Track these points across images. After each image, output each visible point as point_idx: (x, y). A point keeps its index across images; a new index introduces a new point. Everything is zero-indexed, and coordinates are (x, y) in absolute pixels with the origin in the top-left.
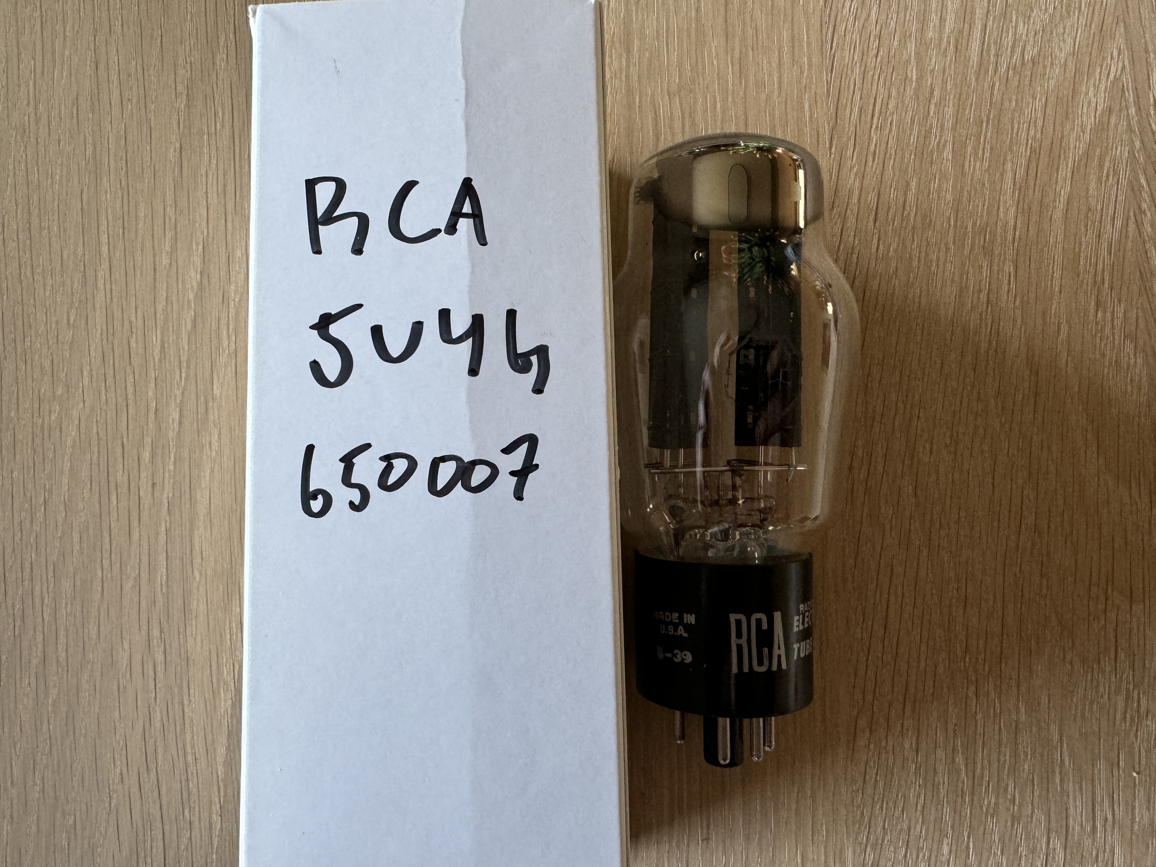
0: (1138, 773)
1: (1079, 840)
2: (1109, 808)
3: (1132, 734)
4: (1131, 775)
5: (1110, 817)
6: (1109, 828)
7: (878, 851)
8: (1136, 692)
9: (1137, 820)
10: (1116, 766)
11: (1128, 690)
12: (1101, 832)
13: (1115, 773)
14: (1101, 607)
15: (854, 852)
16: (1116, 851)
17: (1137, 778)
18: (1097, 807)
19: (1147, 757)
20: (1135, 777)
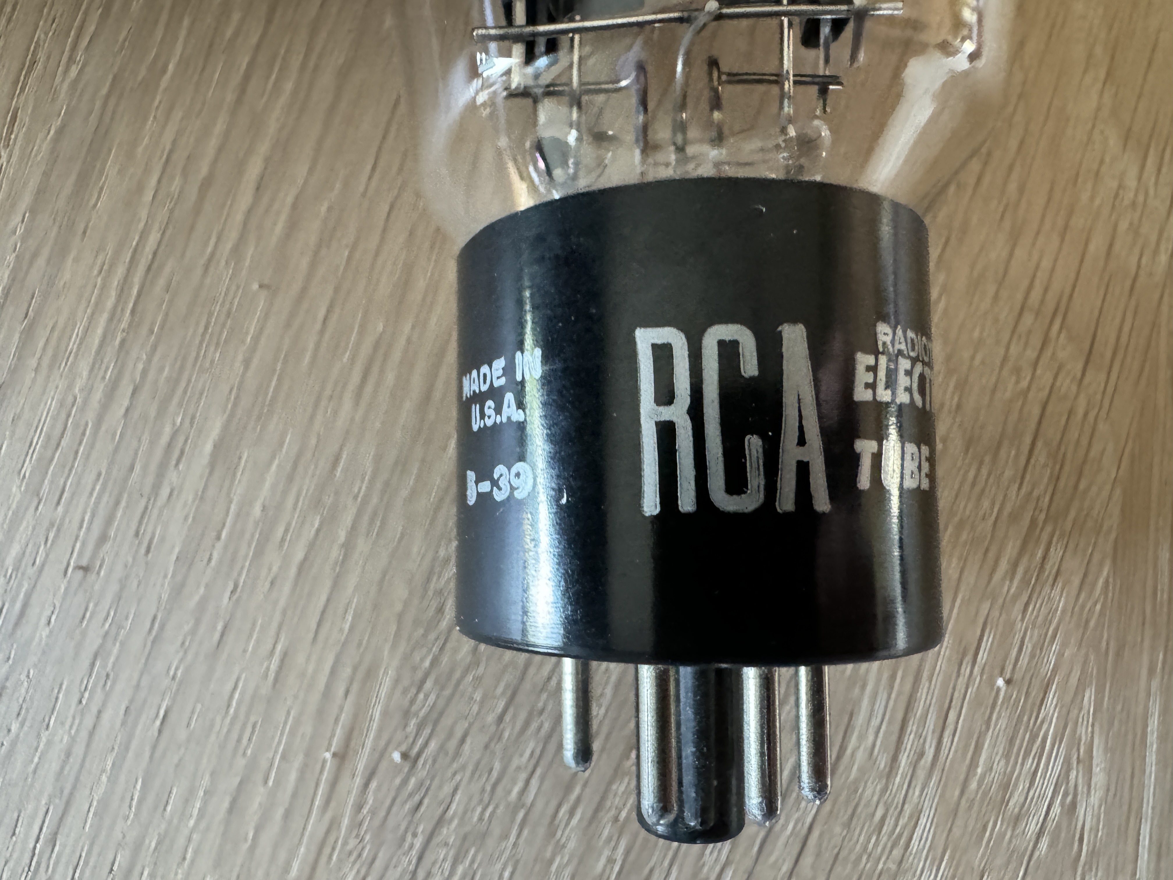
0: (1008, 682)
1: (857, 781)
2: (933, 732)
3: (1019, 606)
4: (992, 682)
5: (930, 753)
6: (921, 774)
7: (447, 692)
8: (1049, 529)
9: (979, 770)
10: (969, 658)
11: (1033, 522)
12: (903, 778)
13: (966, 670)
14: (1031, 354)
15: (397, 681)
16: (923, 821)
17: (1002, 694)
18: (912, 727)
19: (1032, 656)
20: (999, 689)
